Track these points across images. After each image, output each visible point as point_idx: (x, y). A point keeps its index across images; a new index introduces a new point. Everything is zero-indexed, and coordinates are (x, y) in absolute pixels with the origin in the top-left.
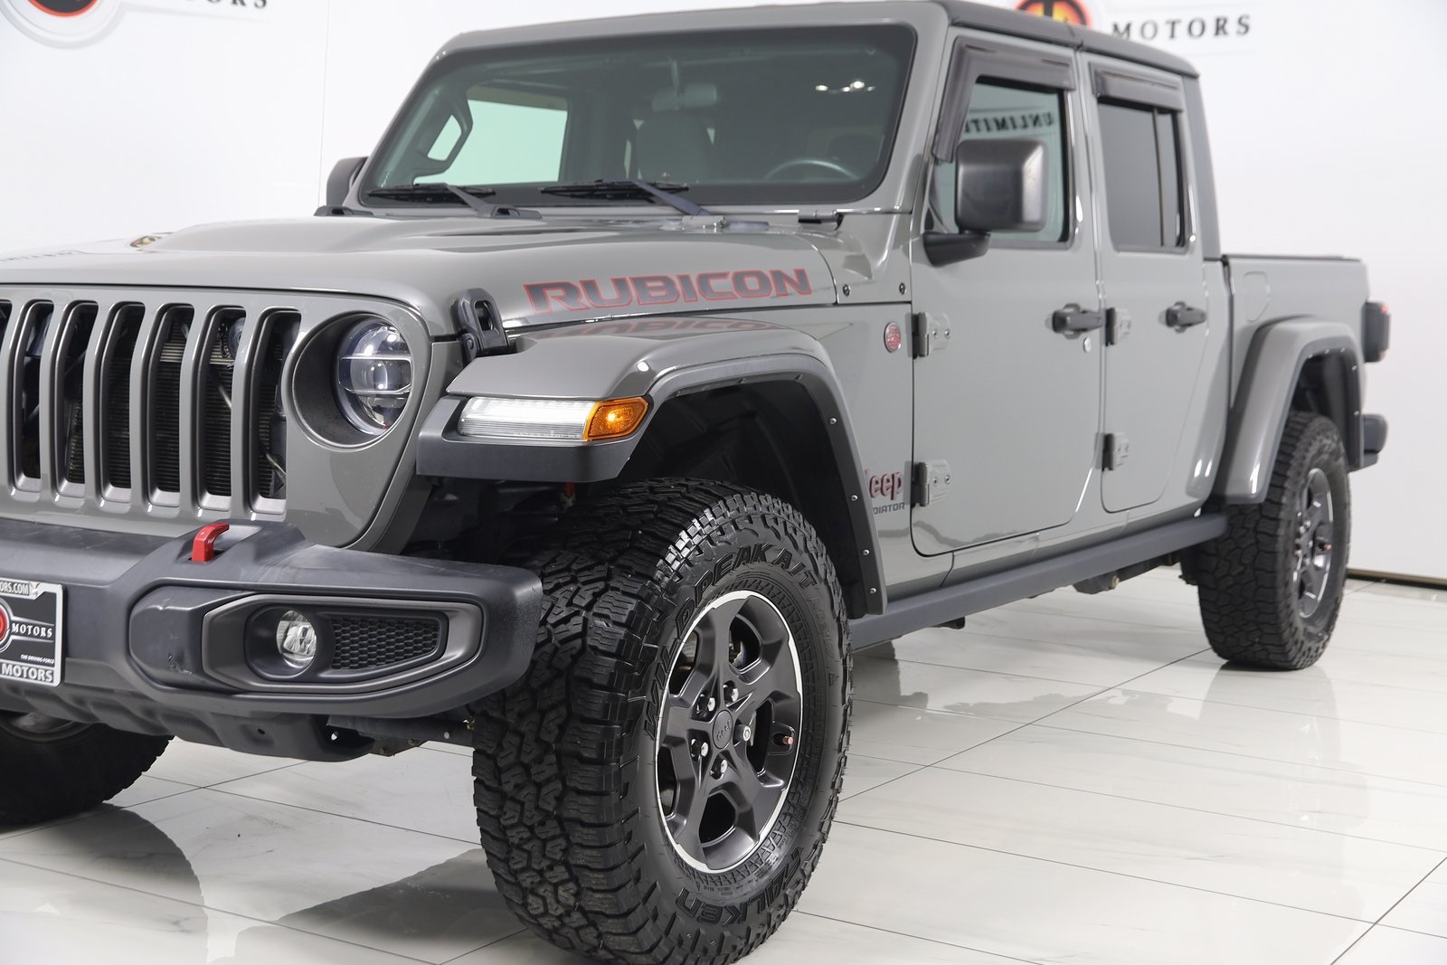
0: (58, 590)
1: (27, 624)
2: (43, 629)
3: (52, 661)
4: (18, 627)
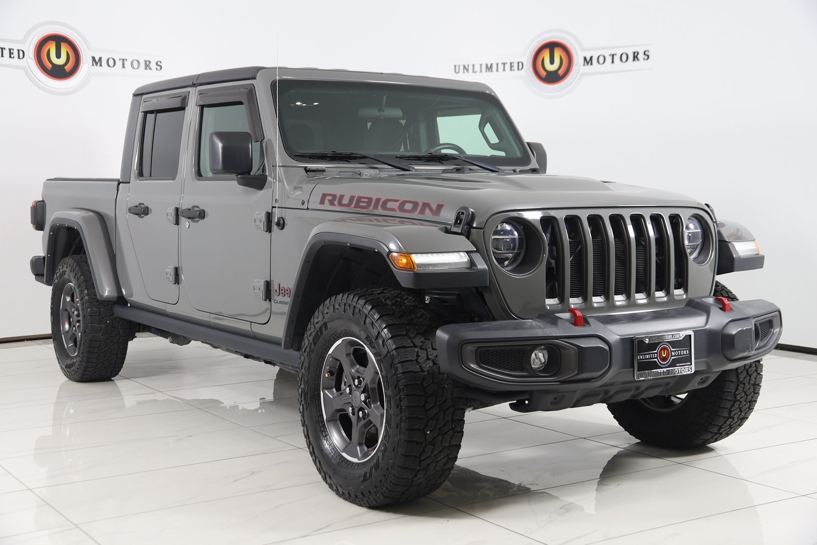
0: (691, 333)
1: (678, 351)
2: (685, 351)
3: (690, 363)
4: (675, 353)
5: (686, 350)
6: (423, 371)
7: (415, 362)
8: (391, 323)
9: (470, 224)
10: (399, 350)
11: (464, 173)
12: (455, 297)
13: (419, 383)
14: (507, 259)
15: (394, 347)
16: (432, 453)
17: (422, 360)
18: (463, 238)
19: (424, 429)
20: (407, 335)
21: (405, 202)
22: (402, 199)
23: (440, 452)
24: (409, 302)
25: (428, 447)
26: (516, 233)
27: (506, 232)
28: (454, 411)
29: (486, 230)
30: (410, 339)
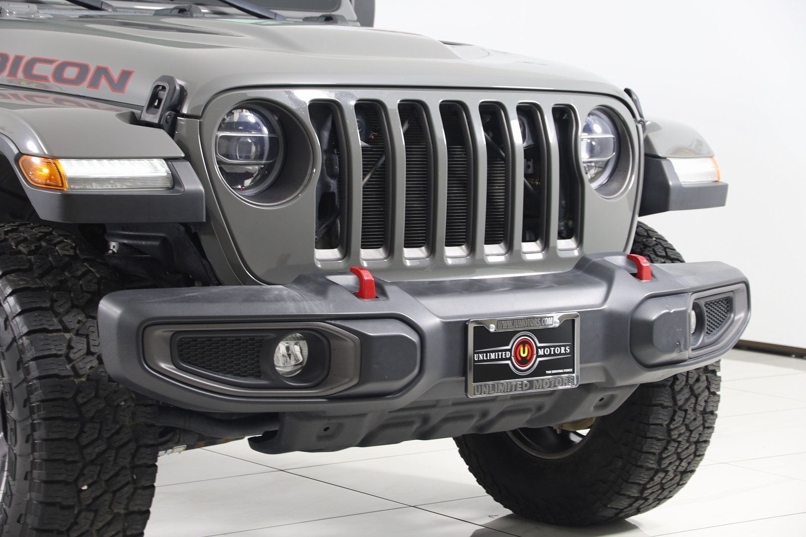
0: (576, 316)
1: (549, 347)
2: (563, 348)
3: (571, 370)
4: (543, 351)
5: (565, 346)
6: (78, 375)
7: (63, 358)
8: (21, 286)
9: (175, 108)
10: (33, 336)
11: (191, 16)
12: (156, 243)
13: (69, 396)
14: (248, 175)
15: (25, 330)
16: (92, 525)
17: (77, 355)
18: (162, 134)
19: (76, 480)
20: (51, 308)
21: (65, 65)
22: (61, 59)
23: (109, 524)
24: (64, 249)
25: (83, 514)
26: (265, 130)
27: (247, 126)
28: (137, 450)
29: (206, 120)
30: (56, 317)
